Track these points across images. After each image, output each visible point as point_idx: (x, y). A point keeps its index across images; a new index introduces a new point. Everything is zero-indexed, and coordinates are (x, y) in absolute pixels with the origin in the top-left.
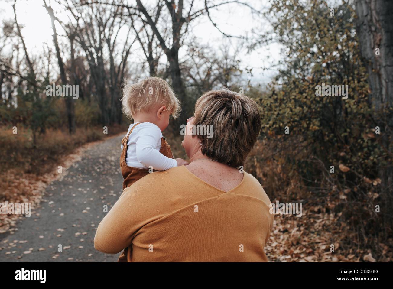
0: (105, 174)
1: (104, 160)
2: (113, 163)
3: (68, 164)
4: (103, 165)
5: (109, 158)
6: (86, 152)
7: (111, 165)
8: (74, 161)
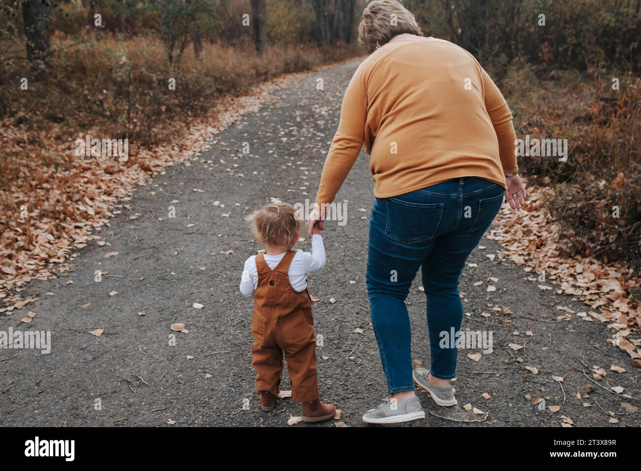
0: (296, 154)
1: (307, 113)
2: (321, 123)
3: (226, 118)
4: (299, 126)
5: (317, 109)
6: (275, 92)
7: (317, 127)
8: (242, 112)
